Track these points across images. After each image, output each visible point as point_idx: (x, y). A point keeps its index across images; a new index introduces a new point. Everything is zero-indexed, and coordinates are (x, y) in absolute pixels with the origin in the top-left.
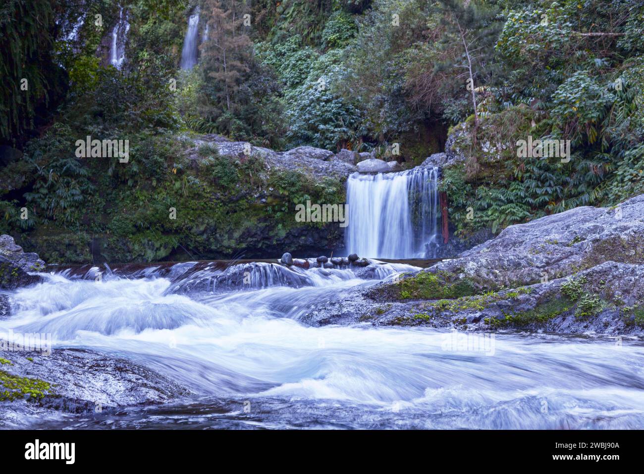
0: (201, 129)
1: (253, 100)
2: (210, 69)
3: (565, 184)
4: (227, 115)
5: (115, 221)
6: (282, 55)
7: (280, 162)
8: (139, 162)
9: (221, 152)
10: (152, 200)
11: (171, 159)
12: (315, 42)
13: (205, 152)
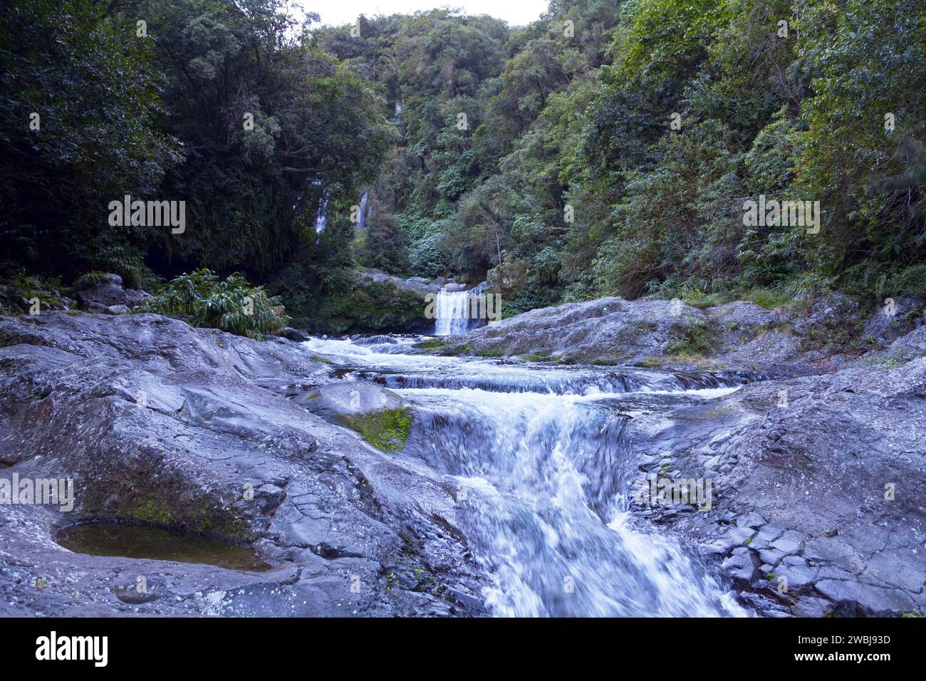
0: (366, 265)
1: (395, 248)
2: (373, 231)
3: (541, 300)
4: (380, 255)
5: (322, 312)
6: (412, 221)
7: (404, 285)
8: (334, 283)
9: (375, 280)
10: (340, 302)
11: (351, 283)
12: (430, 215)
13: (368, 279)
